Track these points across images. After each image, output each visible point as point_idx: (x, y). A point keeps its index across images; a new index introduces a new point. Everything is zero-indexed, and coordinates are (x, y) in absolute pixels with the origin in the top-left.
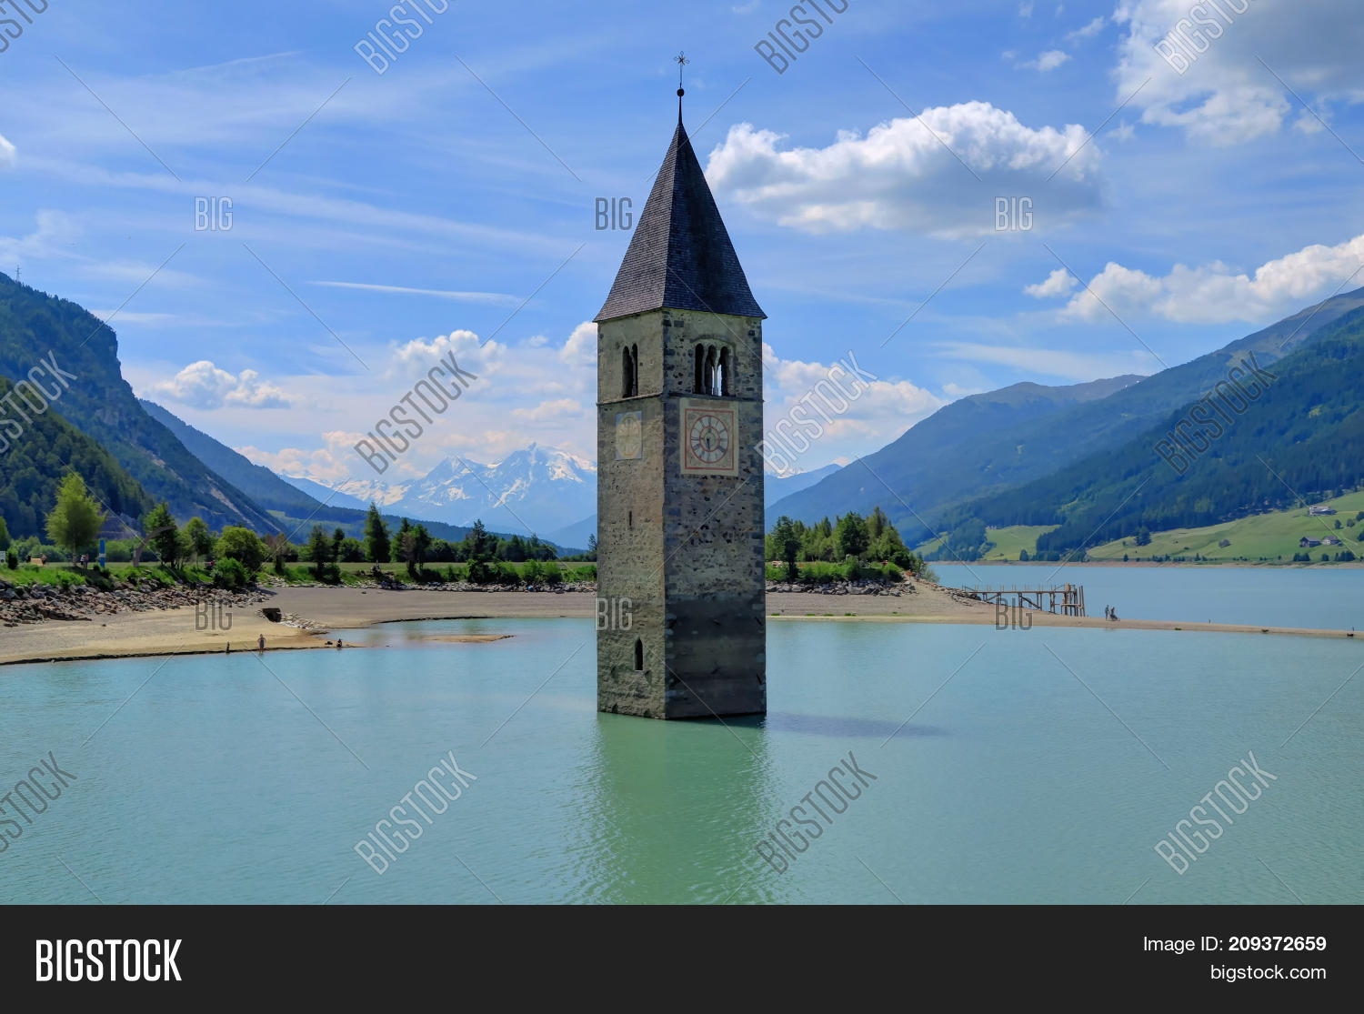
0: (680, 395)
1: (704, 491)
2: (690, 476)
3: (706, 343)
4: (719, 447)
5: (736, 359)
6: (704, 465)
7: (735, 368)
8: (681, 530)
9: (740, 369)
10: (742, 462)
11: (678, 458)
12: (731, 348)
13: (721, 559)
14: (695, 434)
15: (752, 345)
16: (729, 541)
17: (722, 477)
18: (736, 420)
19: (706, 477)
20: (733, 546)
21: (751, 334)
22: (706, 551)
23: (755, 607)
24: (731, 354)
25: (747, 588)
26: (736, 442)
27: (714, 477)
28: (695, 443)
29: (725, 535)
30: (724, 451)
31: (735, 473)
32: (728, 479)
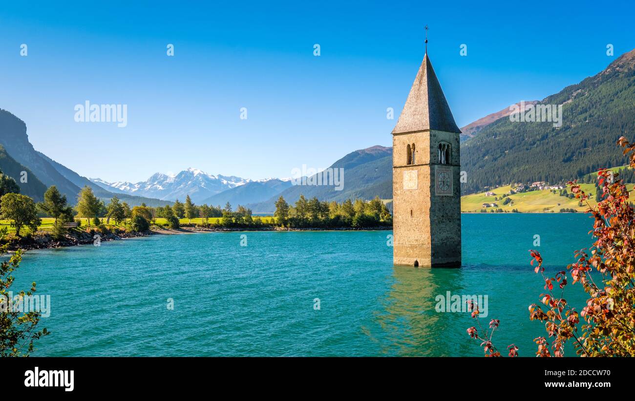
0: (436, 164)
1: (443, 202)
2: (438, 196)
3: (443, 143)
4: (447, 185)
5: (452, 149)
6: (442, 192)
7: (451, 153)
8: (436, 218)
9: (453, 153)
10: (454, 190)
11: (434, 189)
12: (450, 145)
13: (448, 229)
14: (440, 180)
15: (457, 144)
16: (450, 222)
17: (448, 196)
18: (452, 174)
19: (443, 197)
20: (451, 223)
21: (457, 139)
22: (443, 226)
23: (458, 247)
24: (450, 147)
25: (456, 239)
26: (452, 182)
27: (445, 196)
28: (440, 183)
29: (449, 219)
30: (449, 186)
31: (452, 195)
32: (450, 197)
